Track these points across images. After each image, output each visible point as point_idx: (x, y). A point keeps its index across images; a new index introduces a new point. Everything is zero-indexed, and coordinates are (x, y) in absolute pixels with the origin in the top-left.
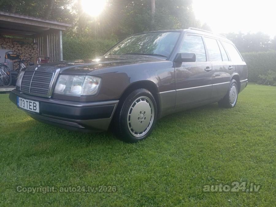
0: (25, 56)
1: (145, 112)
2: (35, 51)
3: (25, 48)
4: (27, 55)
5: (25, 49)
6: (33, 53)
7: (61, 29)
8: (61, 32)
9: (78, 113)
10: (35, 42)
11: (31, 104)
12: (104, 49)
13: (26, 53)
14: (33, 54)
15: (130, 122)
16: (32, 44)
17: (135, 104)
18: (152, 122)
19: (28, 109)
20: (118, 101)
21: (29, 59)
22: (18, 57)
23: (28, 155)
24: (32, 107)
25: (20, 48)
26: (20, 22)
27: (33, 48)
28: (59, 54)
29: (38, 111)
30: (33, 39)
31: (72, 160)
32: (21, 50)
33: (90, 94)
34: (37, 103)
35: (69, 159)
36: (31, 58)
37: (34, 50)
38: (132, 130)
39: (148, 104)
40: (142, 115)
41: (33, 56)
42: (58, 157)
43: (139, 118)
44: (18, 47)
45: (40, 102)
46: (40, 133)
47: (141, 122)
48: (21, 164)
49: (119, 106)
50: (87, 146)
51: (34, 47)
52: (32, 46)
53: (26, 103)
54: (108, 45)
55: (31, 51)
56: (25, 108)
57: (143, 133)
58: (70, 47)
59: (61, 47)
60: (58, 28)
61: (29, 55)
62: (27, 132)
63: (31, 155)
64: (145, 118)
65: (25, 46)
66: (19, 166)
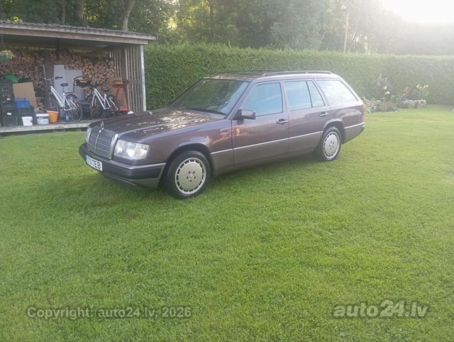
0: (98, 77)
1: (194, 172)
2: (111, 69)
3: (98, 66)
4: (101, 76)
5: (98, 68)
6: (108, 72)
7: (142, 44)
8: (142, 47)
9: (130, 174)
10: (110, 57)
11: (96, 163)
12: (207, 60)
13: (100, 74)
14: (108, 75)
15: (178, 181)
16: (107, 61)
17: (183, 165)
18: (203, 181)
19: (94, 167)
20: (165, 164)
21: (104, 81)
22: (88, 83)
23: (94, 205)
24: (97, 166)
25: (91, 67)
26: (89, 39)
27: (108, 66)
28: (140, 77)
29: (101, 169)
30: (109, 53)
31: (125, 211)
32: (93, 69)
33: (140, 158)
34: (101, 163)
35: (122, 210)
36: (106, 80)
37: (109, 68)
38: (181, 188)
39: (199, 164)
40: (191, 175)
41: (108, 77)
42: (115, 208)
43: (187, 178)
44: (89, 65)
45: (103, 162)
46: (106, 187)
47: (191, 181)
48: (87, 212)
49: (167, 167)
50: (141, 200)
51: (109, 64)
52: (107, 63)
53: (92, 161)
54: (212, 53)
55: (105, 69)
56: (92, 165)
57: (194, 190)
58: (158, 59)
59: (143, 67)
60: (138, 43)
61: (104, 75)
62: (95, 185)
63: (95, 206)
64: (195, 177)
65: (99, 63)
66: (86, 213)
